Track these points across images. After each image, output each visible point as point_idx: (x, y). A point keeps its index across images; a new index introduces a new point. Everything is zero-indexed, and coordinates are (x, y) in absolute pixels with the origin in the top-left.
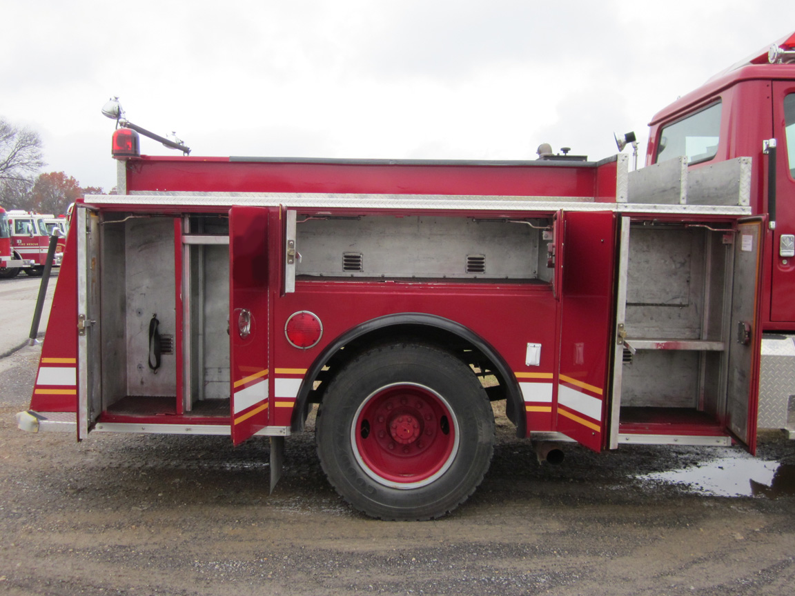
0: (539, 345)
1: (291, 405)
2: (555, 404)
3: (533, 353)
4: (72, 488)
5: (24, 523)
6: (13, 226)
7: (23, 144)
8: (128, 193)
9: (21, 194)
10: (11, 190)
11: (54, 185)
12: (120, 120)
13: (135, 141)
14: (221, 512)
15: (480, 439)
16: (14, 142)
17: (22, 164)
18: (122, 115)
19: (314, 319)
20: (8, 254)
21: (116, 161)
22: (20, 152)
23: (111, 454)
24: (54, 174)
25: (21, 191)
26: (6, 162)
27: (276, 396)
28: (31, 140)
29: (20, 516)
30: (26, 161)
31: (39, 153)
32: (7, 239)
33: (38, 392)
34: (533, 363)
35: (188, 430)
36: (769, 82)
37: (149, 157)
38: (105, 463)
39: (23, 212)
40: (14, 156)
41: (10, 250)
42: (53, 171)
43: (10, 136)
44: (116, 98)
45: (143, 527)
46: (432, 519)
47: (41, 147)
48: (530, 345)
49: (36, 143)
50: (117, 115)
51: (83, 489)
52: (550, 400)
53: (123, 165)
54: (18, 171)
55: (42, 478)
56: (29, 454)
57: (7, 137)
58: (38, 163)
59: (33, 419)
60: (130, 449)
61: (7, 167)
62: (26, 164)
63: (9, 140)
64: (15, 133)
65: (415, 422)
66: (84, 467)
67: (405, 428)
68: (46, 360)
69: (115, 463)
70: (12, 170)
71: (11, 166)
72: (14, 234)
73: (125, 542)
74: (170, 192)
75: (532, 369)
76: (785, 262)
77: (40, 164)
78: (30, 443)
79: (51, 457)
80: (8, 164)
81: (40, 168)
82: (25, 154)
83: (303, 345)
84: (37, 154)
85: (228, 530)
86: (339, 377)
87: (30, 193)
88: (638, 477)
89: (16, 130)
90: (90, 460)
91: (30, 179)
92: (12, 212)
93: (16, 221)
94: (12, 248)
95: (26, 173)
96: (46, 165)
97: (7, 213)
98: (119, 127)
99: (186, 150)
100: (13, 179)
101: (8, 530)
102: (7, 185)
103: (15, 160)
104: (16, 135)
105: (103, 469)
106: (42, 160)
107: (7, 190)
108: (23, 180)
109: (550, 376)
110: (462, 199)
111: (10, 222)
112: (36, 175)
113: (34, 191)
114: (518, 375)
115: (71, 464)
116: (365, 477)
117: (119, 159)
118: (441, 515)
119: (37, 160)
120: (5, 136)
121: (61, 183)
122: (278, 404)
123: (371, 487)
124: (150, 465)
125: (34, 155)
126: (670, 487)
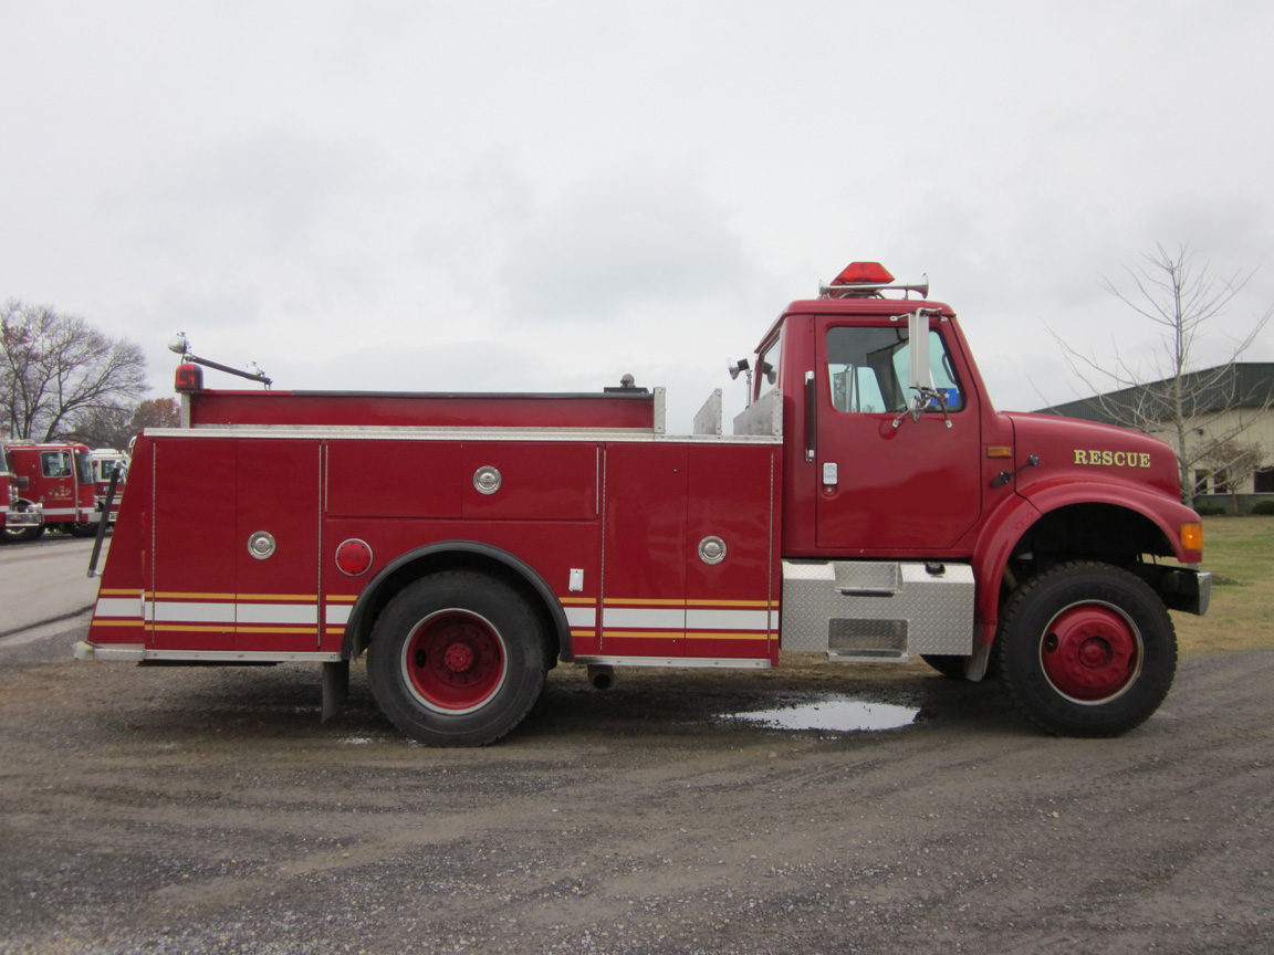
0: (581, 571)
1: (341, 631)
2: (598, 627)
3: (576, 579)
4: (129, 726)
5: (77, 751)
6: (99, 469)
7: (119, 362)
8: (192, 426)
9: (115, 428)
10: (102, 423)
11: (160, 416)
12: (186, 355)
13: (198, 375)
14: (275, 743)
15: (527, 665)
16: (107, 359)
17: (118, 388)
18: (188, 350)
19: (364, 547)
20: (91, 505)
21: (180, 395)
22: (115, 372)
23: (177, 700)
24: (160, 402)
25: (116, 424)
26: (95, 386)
27: (327, 622)
28: (130, 356)
29: (73, 746)
30: (123, 384)
31: (141, 373)
32: (89, 485)
33: (96, 623)
34: (576, 589)
35: (240, 656)
36: (812, 317)
37: (215, 391)
38: (168, 707)
39: (113, 451)
40: (106, 378)
41: (93, 500)
42: (160, 397)
43: (102, 350)
44: (183, 334)
45: (194, 753)
46: (482, 745)
47: (143, 365)
48: (572, 570)
49: (137, 360)
50: (182, 349)
51: (141, 727)
52: (593, 625)
53: (187, 399)
54: (112, 397)
55: (100, 718)
56: (89, 701)
57: (98, 352)
58: (138, 386)
59: (88, 647)
60: (199, 697)
61: (97, 392)
62: (123, 387)
63: (101, 357)
64: (108, 348)
65: (468, 650)
66: (146, 710)
67: (459, 656)
68: (105, 591)
69: (179, 707)
70: (103, 396)
71: (102, 391)
72: (100, 480)
73: (173, 763)
74: (234, 425)
75: (576, 594)
76: (829, 490)
77: (142, 388)
78: (92, 692)
79: (113, 703)
80: (98, 388)
81: (141, 394)
82: (123, 374)
83: (353, 573)
84: (138, 375)
85: (278, 755)
86: (388, 605)
87: (128, 427)
88: (722, 716)
89: (111, 342)
90: (154, 705)
91: (129, 408)
92: (98, 451)
93: (103, 462)
94: (96, 497)
95: (122, 400)
96: (150, 389)
97: (91, 452)
98: (185, 362)
99: (267, 382)
100: (104, 407)
101: (60, 756)
102: (97, 416)
103: (108, 383)
104: (111, 350)
105: (166, 712)
106: (146, 382)
107: (96, 423)
108: (118, 409)
109: (593, 601)
110: (522, 430)
111: (95, 464)
112: (137, 403)
113: (133, 424)
114: (563, 600)
115: (133, 709)
116: (416, 704)
117: (183, 393)
118: (490, 741)
119: (138, 383)
120: (95, 350)
121: (170, 413)
122: (329, 631)
123: (421, 713)
124: (216, 709)
125: (135, 376)
126: (746, 723)
